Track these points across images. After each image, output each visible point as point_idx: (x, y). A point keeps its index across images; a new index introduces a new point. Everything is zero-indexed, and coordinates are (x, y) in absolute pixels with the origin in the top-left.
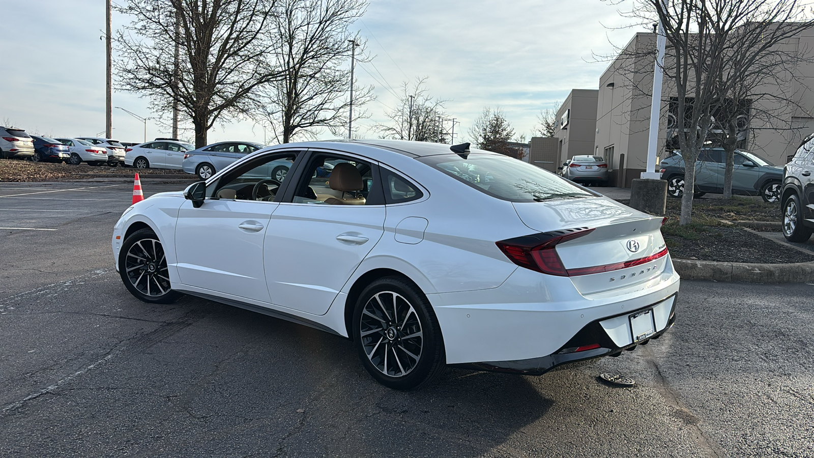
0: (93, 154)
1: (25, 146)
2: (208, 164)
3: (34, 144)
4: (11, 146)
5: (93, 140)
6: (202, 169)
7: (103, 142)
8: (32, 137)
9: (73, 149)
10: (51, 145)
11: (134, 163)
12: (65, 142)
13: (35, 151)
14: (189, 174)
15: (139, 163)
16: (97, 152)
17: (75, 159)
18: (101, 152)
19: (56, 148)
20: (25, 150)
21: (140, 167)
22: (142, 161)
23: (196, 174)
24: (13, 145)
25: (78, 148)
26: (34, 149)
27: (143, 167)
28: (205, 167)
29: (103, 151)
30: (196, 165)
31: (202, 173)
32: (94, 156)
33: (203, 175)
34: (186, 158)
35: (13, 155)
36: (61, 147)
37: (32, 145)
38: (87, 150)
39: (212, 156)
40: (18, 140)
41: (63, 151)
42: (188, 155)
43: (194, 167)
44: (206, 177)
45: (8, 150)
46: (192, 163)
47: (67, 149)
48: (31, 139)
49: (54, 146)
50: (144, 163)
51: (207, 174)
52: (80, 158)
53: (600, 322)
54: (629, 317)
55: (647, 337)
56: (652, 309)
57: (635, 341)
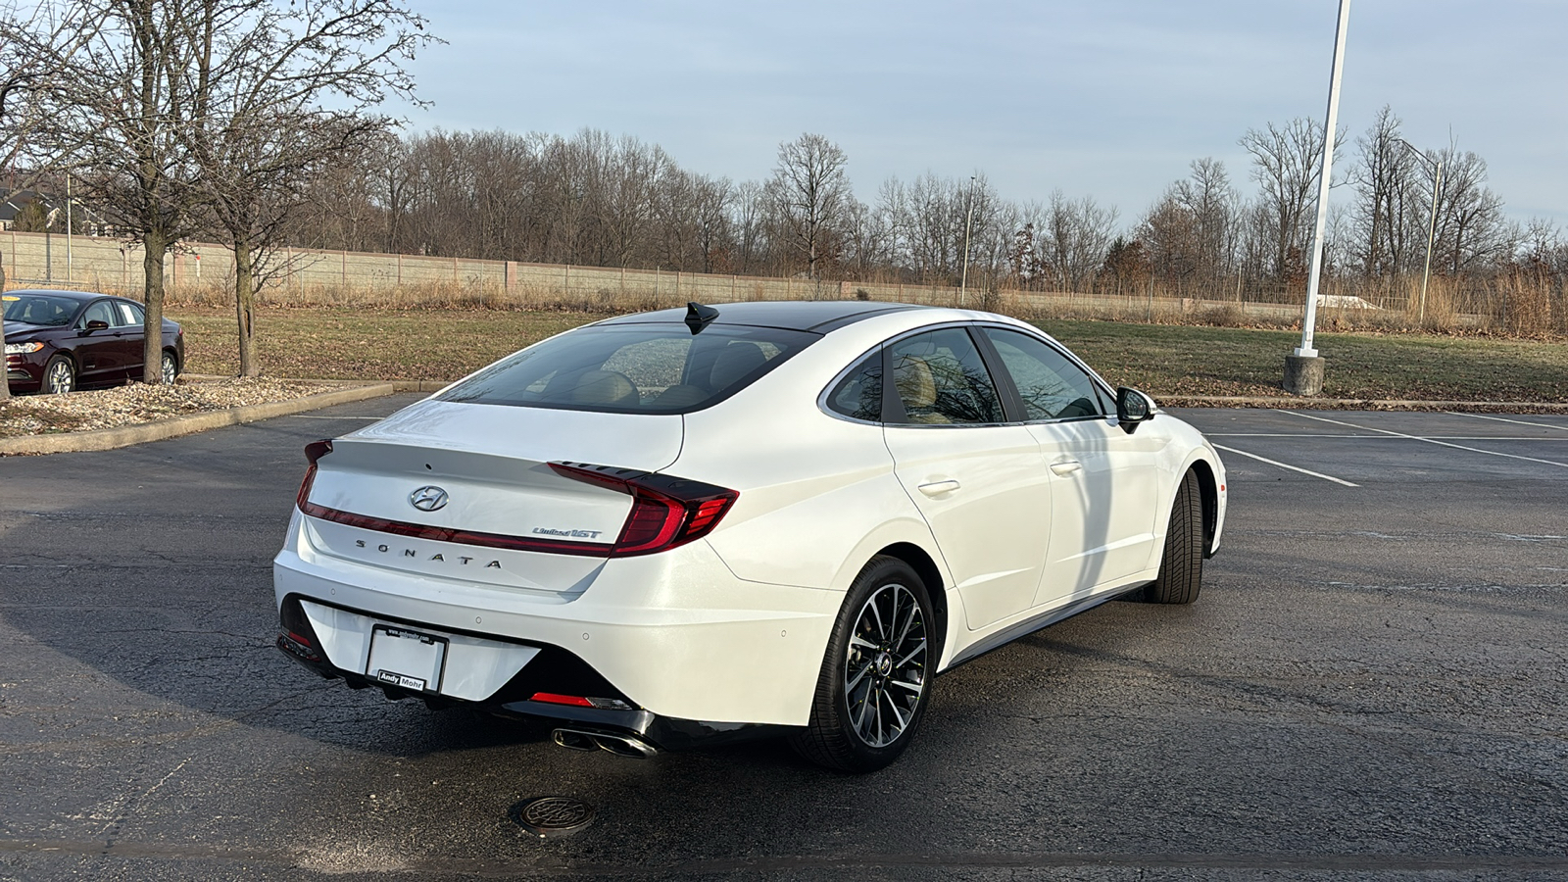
53: (302, 602)
54: (376, 628)
55: (401, 684)
56: (445, 641)
57: (370, 673)
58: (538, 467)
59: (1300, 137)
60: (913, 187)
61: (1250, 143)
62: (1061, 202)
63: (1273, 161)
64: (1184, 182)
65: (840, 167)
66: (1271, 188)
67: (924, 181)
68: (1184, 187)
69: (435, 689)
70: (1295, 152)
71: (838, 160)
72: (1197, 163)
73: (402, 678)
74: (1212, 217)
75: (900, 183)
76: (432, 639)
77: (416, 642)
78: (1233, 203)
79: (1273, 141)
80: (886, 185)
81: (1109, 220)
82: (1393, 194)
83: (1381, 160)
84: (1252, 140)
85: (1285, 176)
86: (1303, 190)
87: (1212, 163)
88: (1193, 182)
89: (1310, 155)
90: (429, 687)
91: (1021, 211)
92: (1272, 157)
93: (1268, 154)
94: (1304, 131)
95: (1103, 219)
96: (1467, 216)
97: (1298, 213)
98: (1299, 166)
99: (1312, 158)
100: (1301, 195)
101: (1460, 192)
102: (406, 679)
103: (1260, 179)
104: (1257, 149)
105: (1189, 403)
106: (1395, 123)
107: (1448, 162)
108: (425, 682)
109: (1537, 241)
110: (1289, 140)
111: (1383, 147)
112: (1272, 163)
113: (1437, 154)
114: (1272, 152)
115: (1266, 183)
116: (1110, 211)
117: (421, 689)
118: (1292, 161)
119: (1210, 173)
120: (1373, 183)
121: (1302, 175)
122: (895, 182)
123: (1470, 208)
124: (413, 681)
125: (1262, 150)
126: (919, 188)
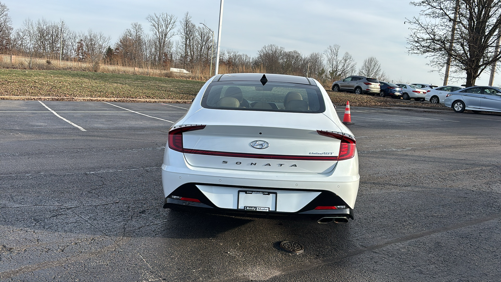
0: (416, 94)
1: (375, 87)
2: (461, 101)
3: (380, 87)
4: (367, 87)
5: (421, 85)
6: (456, 104)
7: (427, 87)
8: (380, 82)
9: (404, 90)
10: (391, 87)
11: (430, 99)
12: (400, 86)
13: (381, 91)
14: (449, 107)
15: (433, 100)
16: (419, 93)
17: (406, 96)
18: (422, 93)
19: (394, 89)
20: (375, 90)
21: (433, 102)
22: (435, 98)
23: (452, 107)
24: (368, 87)
25: (409, 90)
26: (380, 90)
27: (435, 102)
28: (459, 103)
29: (423, 92)
30: (452, 101)
31: (456, 107)
32: (417, 95)
33: (456, 108)
34: (447, 96)
35: (368, 92)
36: (398, 89)
37: (379, 87)
38: (413, 91)
39: (464, 96)
40: (371, 84)
41: (399, 91)
42: (449, 95)
43: (450, 103)
44: (458, 110)
45: (365, 89)
46: (450, 100)
47: (401, 90)
48: (379, 84)
49: (393, 88)
50: (436, 100)
51: (459, 108)
52: (409, 96)
53: (197, 186)
54: (239, 192)
55: (257, 210)
56: (276, 194)
57: (239, 208)
58: (312, 132)
59: (164, 19)
60: (37, 23)
61: (149, 19)
62: (92, 33)
63: (156, 25)
64: (129, 30)
65: (6, 12)
66: (156, 34)
67: (41, 21)
68: (129, 31)
69: (274, 210)
70: (163, 23)
71: (5, 10)
72: (133, 24)
73: (257, 208)
74: (139, 41)
75: (31, 21)
76: (269, 193)
77: (261, 195)
78: (147, 38)
79: (156, 19)
80: (26, 21)
81: (108, 40)
82: (191, 39)
83: (187, 28)
84: (150, 18)
85: (160, 30)
86: (166, 35)
87: (138, 24)
88: (132, 30)
89: (167, 25)
90: (270, 210)
91: (78, 35)
92: (156, 24)
93: (155, 23)
94: (165, 17)
95: (106, 40)
96: (210, 47)
97: (164, 42)
98: (164, 28)
99: (168, 26)
100: (165, 37)
101: (208, 40)
102: (259, 208)
103: (153, 31)
104: (151, 21)
105: (187, 102)
106: (190, 17)
107: (204, 30)
108: (269, 208)
109: (229, 56)
110: (161, 19)
111: (187, 24)
112: (156, 26)
113: (201, 28)
114: (156, 22)
115: (154, 32)
116: (108, 37)
117: (268, 211)
118: (162, 26)
119: (138, 28)
120: (184, 35)
121: (165, 30)
122: (29, 20)
123: (210, 45)
124: (263, 208)
125: (153, 22)
126: (39, 24)
